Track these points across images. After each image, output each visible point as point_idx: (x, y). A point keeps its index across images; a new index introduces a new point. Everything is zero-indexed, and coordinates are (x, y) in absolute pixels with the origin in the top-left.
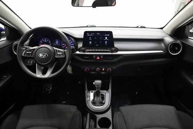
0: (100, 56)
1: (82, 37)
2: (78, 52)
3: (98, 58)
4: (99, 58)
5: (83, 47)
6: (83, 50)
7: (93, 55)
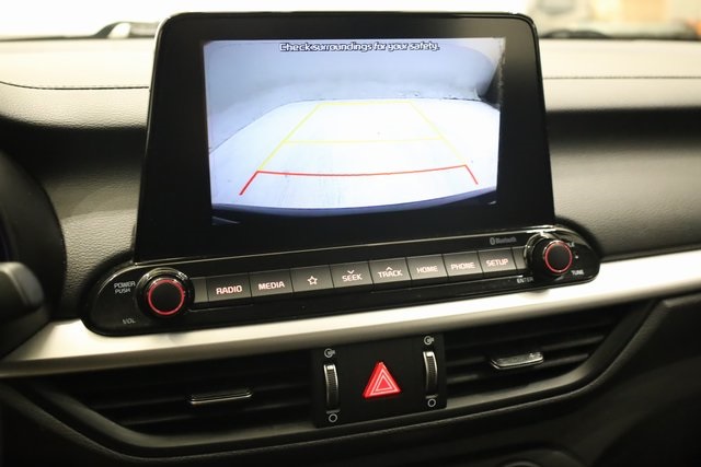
0: (398, 347)
1: (132, 107)
2: (71, 341)
3: (383, 383)
4: (393, 388)
5: (147, 243)
6: (166, 295)
7: (304, 355)
